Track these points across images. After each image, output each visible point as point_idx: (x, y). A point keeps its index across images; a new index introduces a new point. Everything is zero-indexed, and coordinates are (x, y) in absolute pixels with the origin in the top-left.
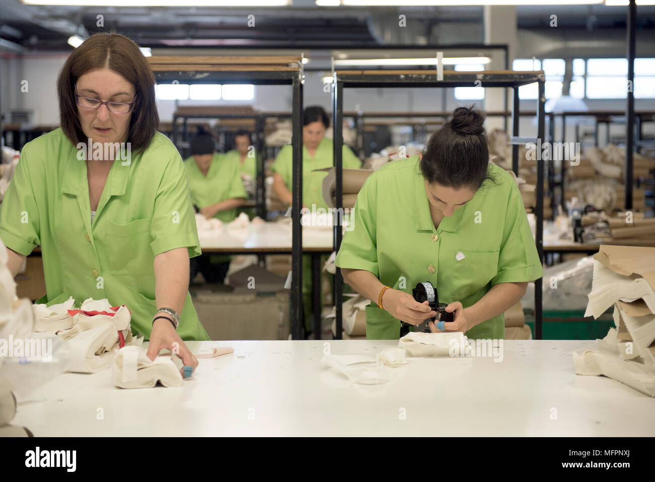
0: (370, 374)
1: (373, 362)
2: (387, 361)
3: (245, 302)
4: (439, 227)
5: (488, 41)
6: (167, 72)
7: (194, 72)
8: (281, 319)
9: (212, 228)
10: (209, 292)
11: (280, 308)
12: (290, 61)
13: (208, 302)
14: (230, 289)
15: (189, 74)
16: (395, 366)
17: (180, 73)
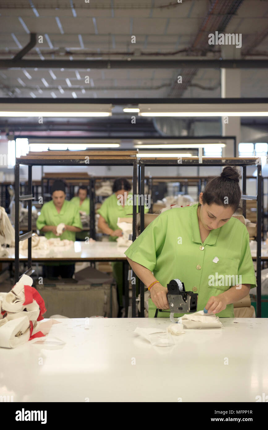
0: (164, 341)
1: (164, 332)
2: (172, 332)
3: (84, 289)
4: (205, 242)
5: (224, 134)
6: (64, 160)
7: (79, 160)
8: (105, 300)
9: (65, 245)
10: (63, 283)
11: (105, 293)
12: (132, 154)
13: (63, 290)
14: (75, 282)
15: (76, 161)
16: (177, 335)
17: (71, 160)
